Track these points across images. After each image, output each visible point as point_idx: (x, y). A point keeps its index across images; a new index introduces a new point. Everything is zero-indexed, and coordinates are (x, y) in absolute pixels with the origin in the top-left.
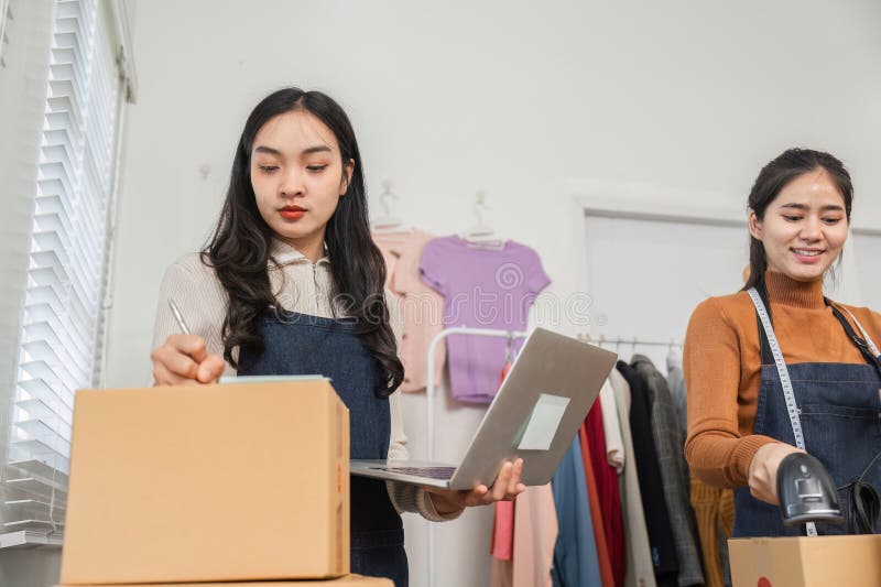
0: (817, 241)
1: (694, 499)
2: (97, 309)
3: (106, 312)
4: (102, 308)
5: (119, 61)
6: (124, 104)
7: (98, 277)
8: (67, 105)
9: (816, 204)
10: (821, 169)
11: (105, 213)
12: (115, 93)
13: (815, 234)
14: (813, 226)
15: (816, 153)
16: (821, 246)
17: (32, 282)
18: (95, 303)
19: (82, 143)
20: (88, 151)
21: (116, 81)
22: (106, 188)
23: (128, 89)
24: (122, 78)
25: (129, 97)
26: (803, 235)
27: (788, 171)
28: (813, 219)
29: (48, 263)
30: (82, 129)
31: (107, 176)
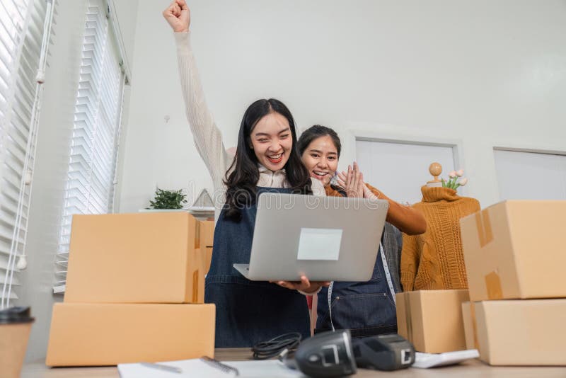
0: (325, 168)
1: (403, 280)
2: (109, 184)
3: (115, 186)
4: (112, 184)
5: (121, 64)
6: (124, 86)
7: (110, 169)
8: (88, 86)
9: (325, 151)
10: (328, 135)
11: (113, 138)
12: (119, 80)
13: (324, 165)
14: (324, 161)
15: (327, 128)
16: (327, 171)
17: (71, 169)
18: (108, 182)
19: (98, 104)
20: (102, 108)
21: (120, 74)
22: (114, 126)
23: (126, 78)
24: (123, 73)
25: (127, 82)
26: (320, 165)
27: (314, 135)
28: (324, 157)
29: (78, 160)
30: (98, 98)
31: (115, 120)
